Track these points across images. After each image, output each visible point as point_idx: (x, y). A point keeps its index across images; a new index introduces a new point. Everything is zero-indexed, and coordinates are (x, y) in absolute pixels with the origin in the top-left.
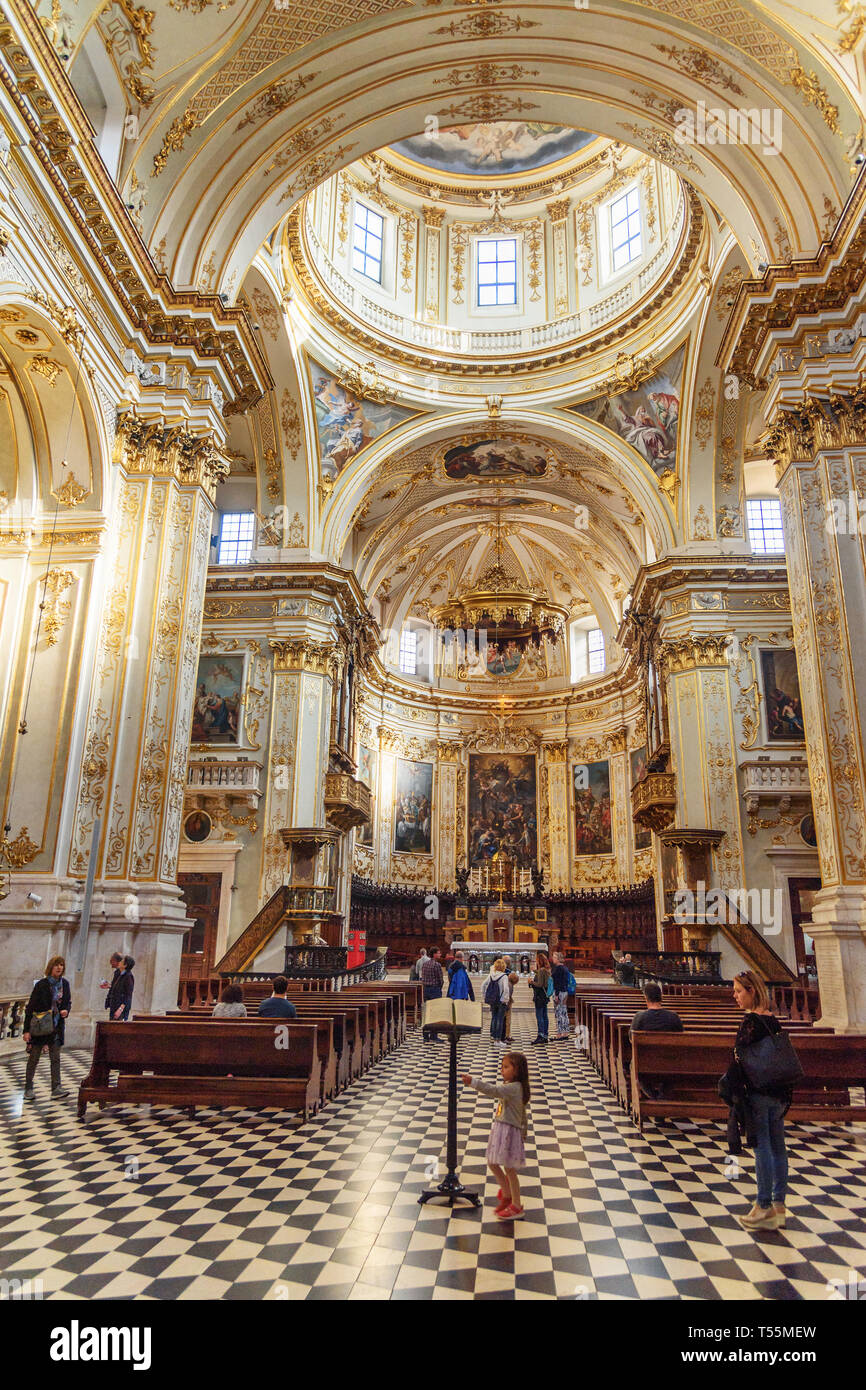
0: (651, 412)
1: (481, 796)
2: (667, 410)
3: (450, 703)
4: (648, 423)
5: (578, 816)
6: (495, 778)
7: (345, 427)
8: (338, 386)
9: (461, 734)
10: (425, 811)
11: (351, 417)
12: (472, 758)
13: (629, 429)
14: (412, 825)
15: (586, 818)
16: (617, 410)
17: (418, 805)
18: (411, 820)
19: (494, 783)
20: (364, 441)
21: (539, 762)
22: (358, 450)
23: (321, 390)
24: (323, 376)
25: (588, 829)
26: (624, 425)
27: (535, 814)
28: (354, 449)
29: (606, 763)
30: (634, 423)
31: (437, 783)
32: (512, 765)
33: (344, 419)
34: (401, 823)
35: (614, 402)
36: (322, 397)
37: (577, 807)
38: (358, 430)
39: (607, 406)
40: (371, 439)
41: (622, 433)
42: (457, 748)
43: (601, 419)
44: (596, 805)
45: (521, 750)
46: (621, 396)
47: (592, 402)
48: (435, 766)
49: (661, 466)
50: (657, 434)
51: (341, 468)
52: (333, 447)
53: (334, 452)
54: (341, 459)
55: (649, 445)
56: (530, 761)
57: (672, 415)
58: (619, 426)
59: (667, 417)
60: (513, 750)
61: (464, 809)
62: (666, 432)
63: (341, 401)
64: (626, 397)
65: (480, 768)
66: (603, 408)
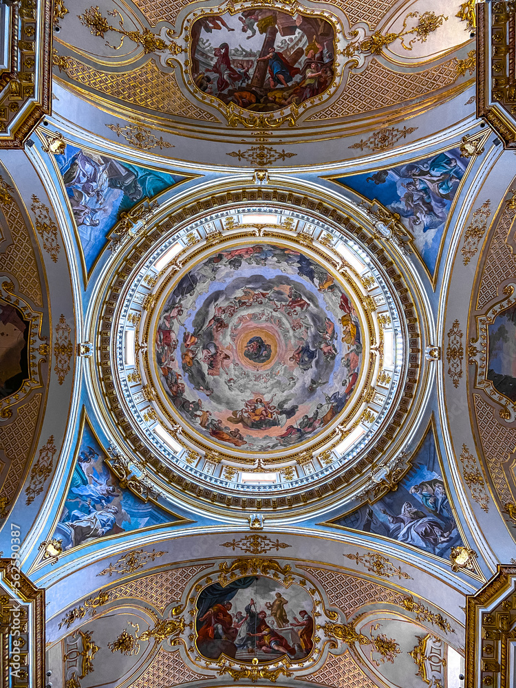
0: (416, 504)
2: (433, 495)
4: (417, 516)
7: (98, 506)
8: (105, 465)
11: (108, 501)
13: (399, 529)
16: (383, 515)
20: (114, 529)
22: (104, 535)
23: (86, 460)
24: (93, 446)
26: (392, 526)
28: (100, 531)
30: (403, 521)
33: (100, 499)
35: (377, 509)
36: (85, 466)
38: (112, 517)
39: (371, 514)
40: (122, 530)
41: (392, 534)
43: (367, 527)
46: (381, 500)
47: (355, 512)
49: (446, 549)
50: (430, 522)
51: (77, 543)
52: (77, 518)
53: (76, 524)
54: (82, 535)
55: (425, 536)
57: (440, 497)
58: (388, 529)
59: (436, 500)
62: (440, 516)
63: (103, 481)
64: (387, 500)
66: (367, 516)
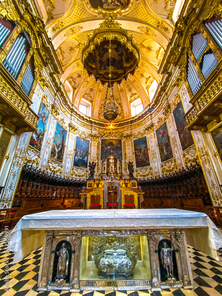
1: (105, 151)
3: (96, 123)
5: (136, 155)
6: (109, 146)
9: (99, 133)
10: (86, 154)
12: (102, 140)
14: (81, 158)
15: (139, 156)
17: (84, 152)
18: (80, 156)
19: (109, 147)
21: (122, 141)
25: (140, 159)
27: (122, 156)
29: (145, 137)
31: (91, 146)
32: (114, 142)
34: (76, 157)
37: (136, 153)
42: (98, 137)
44: (142, 151)
45: (117, 138)
48: (90, 142)
56: (120, 141)
60: (114, 138)
61: (99, 155)
65: (104, 143)
